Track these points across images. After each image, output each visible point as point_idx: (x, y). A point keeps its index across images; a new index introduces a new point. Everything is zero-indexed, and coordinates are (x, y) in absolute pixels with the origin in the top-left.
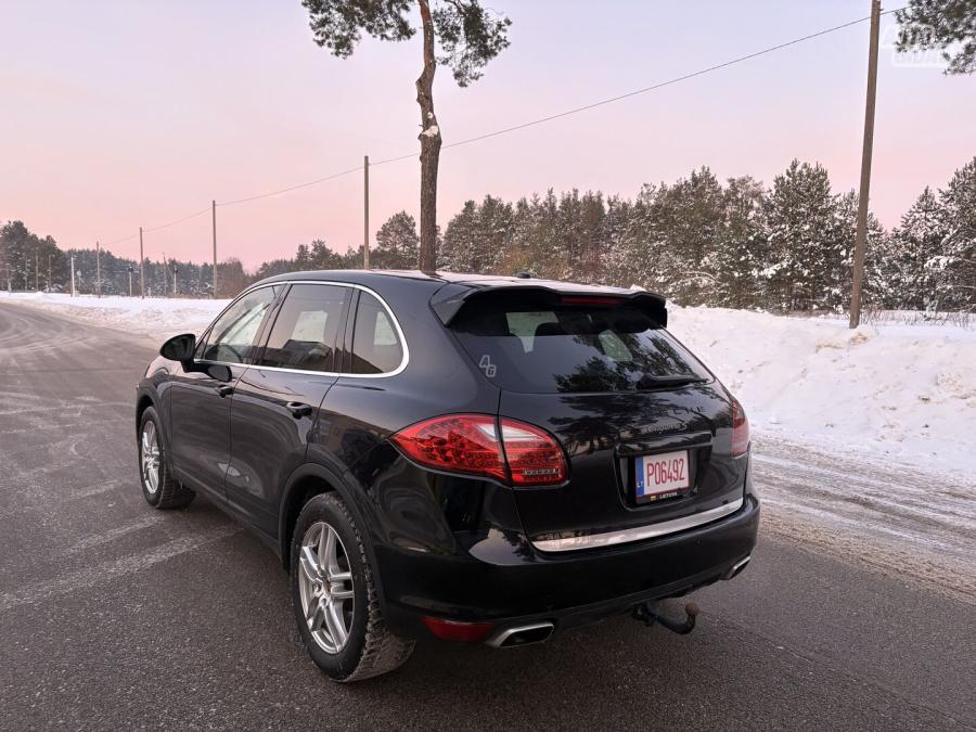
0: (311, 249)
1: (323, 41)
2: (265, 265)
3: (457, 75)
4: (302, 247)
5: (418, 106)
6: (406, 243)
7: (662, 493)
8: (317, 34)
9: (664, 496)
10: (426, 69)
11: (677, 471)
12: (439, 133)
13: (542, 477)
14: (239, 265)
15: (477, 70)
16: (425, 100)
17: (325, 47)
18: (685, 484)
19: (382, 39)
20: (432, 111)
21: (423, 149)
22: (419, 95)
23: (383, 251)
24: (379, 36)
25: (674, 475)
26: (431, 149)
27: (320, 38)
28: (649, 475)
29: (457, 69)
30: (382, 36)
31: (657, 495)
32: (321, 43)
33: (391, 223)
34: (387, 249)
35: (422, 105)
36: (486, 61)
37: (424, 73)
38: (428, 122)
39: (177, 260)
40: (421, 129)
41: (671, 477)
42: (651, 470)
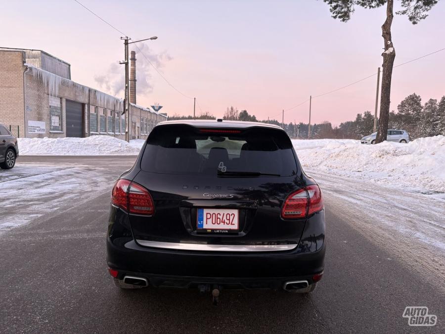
0: (363, 116)
1: (336, 16)
2: (342, 124)
3: (411, 19)
4: (359, 115)
5: (383, 38)
6: (414, 110)
7: (216, 230)
8: (334, 13)
9: (218, 231)
10: (387, 19)
11: (229, 220)
12: (394, 51)
13: (142, 211)
14: (330, 124)
15: (425, 13)
16: (387, 35)
17: (337, 18)
18: (235, 227)
19: (370, 8)
20: (390, 40)
21: (384, 60)
22: (383, 33)
23: (401, 115)
24: (368, 7)
25: (226, 221)
26: (389, 60)
27: (335, 15)
28: (207, 219)
29: (410, 16)
30: (370, 7)
31: (213, 230)
32: (335, 17)
33: (407, 100)
34: (403, 114)
35: (385, 38)
36: (430, 7)
37: (386, 21)
38: (387, 47)
39: (303, 123)
40: (384, 50)
41: (224, 222)
42: (209, 216)
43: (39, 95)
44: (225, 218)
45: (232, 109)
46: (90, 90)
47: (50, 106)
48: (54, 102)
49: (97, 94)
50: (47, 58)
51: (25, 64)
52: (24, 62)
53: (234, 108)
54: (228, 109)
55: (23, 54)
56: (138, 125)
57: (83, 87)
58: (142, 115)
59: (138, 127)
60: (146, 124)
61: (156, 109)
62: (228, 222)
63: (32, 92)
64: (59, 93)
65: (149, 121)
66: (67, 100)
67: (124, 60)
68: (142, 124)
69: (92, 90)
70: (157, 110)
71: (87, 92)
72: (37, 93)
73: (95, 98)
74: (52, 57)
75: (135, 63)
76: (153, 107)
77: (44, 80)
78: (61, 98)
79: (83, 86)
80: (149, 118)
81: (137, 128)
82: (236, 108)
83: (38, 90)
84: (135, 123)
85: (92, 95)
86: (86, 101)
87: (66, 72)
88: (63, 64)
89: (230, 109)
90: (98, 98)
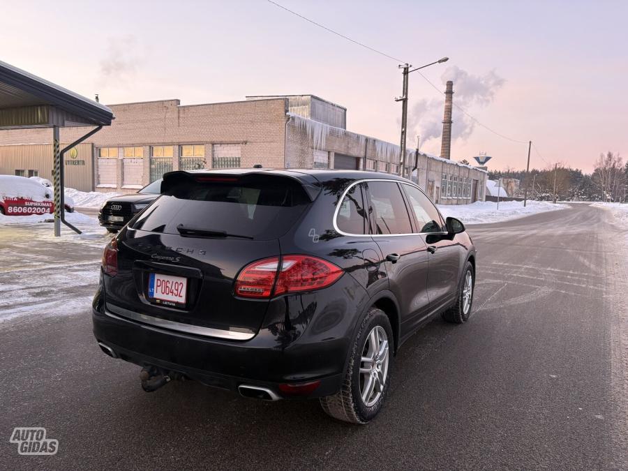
7: (165, 301)
9: (166, 303)
25: (174, 292)
41: (172, 293)
42: (159, 282)
43: (302, 150)
44: (173, 288)
45: (610, 156)
46: (367, 140)
47: (315, 163)
48: (320, 158)
49: (376, 144)
50: (318, 104)
51: (287, 114)
52: (287, 111)
53: (615, 155)
54: (602, 156)
55: (286, 102)
56: (437, 184)
57: (358, 137)
58: (445, 170)
59: (438, 188)
60: (451, 184)
61: (481, 160)
62: (176, 292)
63: (295, 146)
64: (326, 145)
65: (455, 179)
66: (336, 154)
67: (402, 96)
68: (444, 183)
69: (370, 139)
70: (483, 163)
71: (363, 142)
72: (299, 147)
73: (374, 149)
74: (324, 101)
75: (451, 98)
76: (477, 159)
77: (309, 131)
78: (329, 152)
79: (357, 135)
80: (456, 174)
81: (435, 189)
82: (618, 155)
83: (302, 144)
84: (433, 182)
85: (370, 146)
86: (362, 154)
87: (341, 119)
88: (338, 109)
89: (606, 156)
90: (378, 149)
